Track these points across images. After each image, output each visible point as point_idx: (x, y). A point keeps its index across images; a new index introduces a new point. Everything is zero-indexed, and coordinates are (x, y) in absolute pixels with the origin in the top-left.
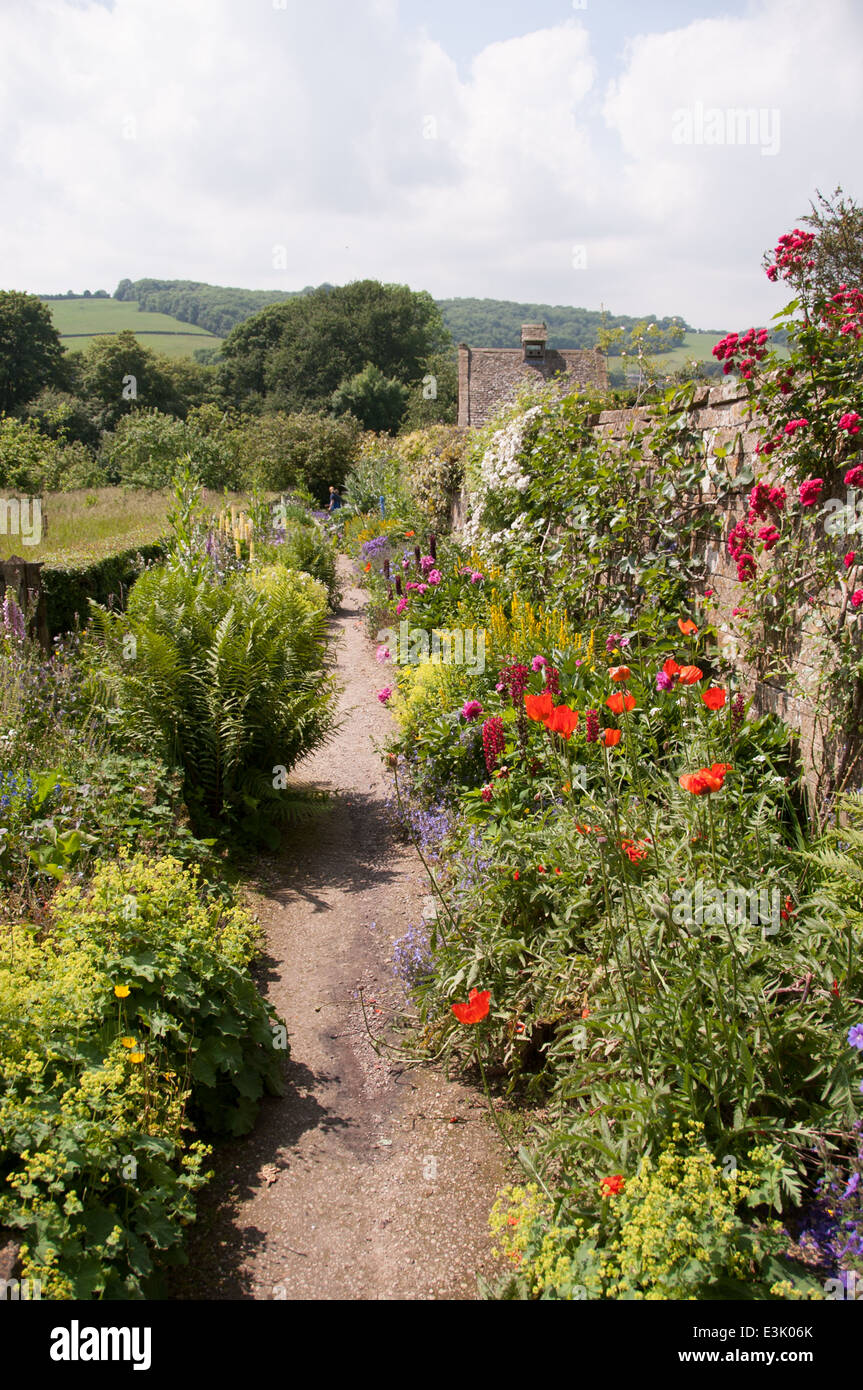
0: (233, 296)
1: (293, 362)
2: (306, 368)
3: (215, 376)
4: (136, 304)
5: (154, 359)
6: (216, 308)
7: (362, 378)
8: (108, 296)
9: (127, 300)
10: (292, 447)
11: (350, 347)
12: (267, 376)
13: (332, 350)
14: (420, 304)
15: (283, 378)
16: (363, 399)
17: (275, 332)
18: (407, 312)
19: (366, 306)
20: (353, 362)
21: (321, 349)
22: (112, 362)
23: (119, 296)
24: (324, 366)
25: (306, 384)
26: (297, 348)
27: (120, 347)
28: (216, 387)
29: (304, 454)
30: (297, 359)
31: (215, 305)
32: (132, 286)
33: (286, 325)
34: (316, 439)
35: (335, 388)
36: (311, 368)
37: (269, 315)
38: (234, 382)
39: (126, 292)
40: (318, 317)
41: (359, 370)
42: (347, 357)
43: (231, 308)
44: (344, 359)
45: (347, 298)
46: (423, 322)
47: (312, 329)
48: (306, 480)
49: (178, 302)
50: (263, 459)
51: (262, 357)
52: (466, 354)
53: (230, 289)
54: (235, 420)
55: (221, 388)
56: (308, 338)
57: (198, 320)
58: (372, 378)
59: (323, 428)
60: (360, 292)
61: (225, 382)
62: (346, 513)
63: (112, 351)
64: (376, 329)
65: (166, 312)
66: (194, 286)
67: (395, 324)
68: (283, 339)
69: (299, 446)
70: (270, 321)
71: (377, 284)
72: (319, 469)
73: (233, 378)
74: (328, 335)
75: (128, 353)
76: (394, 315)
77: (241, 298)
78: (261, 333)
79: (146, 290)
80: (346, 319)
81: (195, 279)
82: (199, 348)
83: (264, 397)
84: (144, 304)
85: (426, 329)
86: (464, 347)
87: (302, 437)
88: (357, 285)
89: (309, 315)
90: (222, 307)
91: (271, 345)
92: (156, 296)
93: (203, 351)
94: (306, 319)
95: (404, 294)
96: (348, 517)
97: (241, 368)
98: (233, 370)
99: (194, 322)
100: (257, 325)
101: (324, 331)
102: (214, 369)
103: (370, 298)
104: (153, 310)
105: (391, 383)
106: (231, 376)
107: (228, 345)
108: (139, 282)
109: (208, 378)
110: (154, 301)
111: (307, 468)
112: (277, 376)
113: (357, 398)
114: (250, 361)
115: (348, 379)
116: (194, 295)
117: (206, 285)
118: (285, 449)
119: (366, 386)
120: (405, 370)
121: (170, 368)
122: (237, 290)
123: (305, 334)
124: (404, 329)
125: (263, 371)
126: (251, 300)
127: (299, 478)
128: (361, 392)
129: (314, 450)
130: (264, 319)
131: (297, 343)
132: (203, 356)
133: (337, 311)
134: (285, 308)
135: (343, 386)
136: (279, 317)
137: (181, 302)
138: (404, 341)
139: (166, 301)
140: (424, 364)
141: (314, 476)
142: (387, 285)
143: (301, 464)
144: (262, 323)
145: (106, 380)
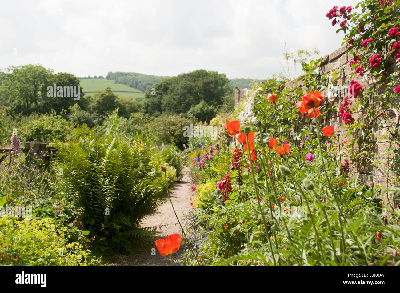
0: (151, 78)
1: (172, 100)
2: (177, 103)
3: (142, 106)
4: (114, 81)
5: (119, 99)
6: (145, 83)
7: (200, 106)
8: (103, 78)
9: (111, 79)
10: (169, 128)
11: (195, 95)
12: (162, 106)
13: (188, 95)
14: (222, 78)
15: (168, 106)
16: (200, 114)
17: (166, 89)
18: (217, 81)
19: (201, 79)
20: (196, 100)
21: (184, 95)
22: (102, 99)
23: (108, 78)
24: (185, 101)
25: (178, 109)
26: (174, 95)
27: (105, 94)
28: (143, 110)
29: (174, 131)
30: (174, 99)
31: (144, 81)
32: (113, 74)
33: (170, 86)
34: (179, 125)
35: (189, 110)
36: (179, 103)
37: (163, 82)
38: (149, 108)
39: (110, 76)
40: (182, 83)
41: (198, 103)
42: (193, 98)
43: (150, 83)
44: (192, 99)
45: (193, 76)
46: (223, 85)
47: (180, 88)
48: (175, 141)
49: (130, 81)
50: (158, 133)
51: (161, 98)
52: (238, 91)
53: (150, 76)
54: (148, 119)
55: (145, 110)
56: (178, 91)
57: (138, 87)
58: (203, 106)
59: (181, 122)
60: (198, 74)
61: (146, 108)
62: (189, 151)
63: (102, 95)
64: (205, 87)
65: (125, 84)
66: (136, 75)
67: (212, 86)
68: (169, 91)
69: (172, 128)
70: (164, 85)
71: (205, 71)
72: (180, 137)
73: (149, 106)
74: (186, 91)
75: (109, 96)
76: (212, 82)
77: (154, 79)
78: (161, 89)
79: (118, 76)
80: (193, 84)
81: (137, 72)
82: (138, 97)
83: (161, 113)
84: (117, 81)
85: (224, 87)
86: (237, 88)
87: (174, 124)
88: (197, 71)
89: (179, 82)
90: (147, 82)
91: (164, 94)
92: (121, 78)
93: (139, 98)
94: (178, 84)
95: (215, 75)
96: (190, 152)
97: (153, 103)
98: (149, 104)
99: (136, 88)
100: (159, 87)
101: (185, 88)
102: (142, 103)
103: (202, 76)
104: (120, 83)
105: (211, 108)
106: (148, 105)
107: (148, 94)
108: (115, 73)
109: (139, 106)
110: (121, 80)
111: (176, 136)
112: (166, 106)
113: (197, 114)
114: (156, 100)
115: (194, 107)
116: (136, 77)
117: (141, 74)
118: (167, 129)
119: (201, 109)
120: (216, 103)
121: (124, 102)
122: (153, 76)
123: (177, 90)
124: (215, 88)
125: (161, 104)
126: (158, 80)
127: (172, 140)
128: (199, 111)
129: (178, 130)
130: (162, 84)
131: (174, 93)
132: (138, 99)
133: (189, 81)
134: (170, 80)
135: (192, 109)
136: (167, 83)
137: (131, 80)
138: (216, 92)
139: (125, 80)
140: (223, 99)
141: (178, 140)
142: (209, 71)
143: (173, 135)
144: (161, 86)
145: (100, 107)
